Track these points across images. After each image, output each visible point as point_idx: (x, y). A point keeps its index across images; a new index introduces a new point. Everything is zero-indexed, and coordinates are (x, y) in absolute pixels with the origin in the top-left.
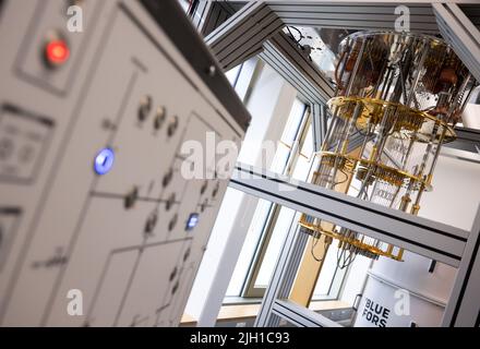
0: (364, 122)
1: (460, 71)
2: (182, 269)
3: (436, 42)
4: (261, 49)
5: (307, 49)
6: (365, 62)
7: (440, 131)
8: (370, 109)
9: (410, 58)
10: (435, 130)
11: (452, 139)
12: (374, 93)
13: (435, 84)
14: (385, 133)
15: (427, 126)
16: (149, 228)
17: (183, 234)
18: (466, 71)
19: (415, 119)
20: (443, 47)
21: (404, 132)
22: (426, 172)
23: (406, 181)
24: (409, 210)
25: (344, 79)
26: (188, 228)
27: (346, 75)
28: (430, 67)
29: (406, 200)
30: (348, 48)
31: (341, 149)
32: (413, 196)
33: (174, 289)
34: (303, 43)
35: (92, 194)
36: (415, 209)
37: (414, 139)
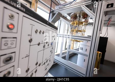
0: (75, 25)
1: (87, 15)
2: (52, 50)
3: (83, 12)
4: (60, 18)
5: (66, 17)
6: (74, 17)
7: (86, 24)
8: (76, 23)
9: (80, 15)
10: (85, 24)
11: (87, 25)
12: (76, 21)
13: (84, 18)
14: (78, 26)
15: (84, 24)
16: (44, 47)
17: (51, 46)
18: (88, 15)
19: (82, 23)
20: (84, 12)
21: (81, 25)
22: (85, 30)
23: (82, 31)
24: (83, 35)
25: (72, 20)
26: (51, 45)
27: (72, 19)
28: (83, 15)
29: (83, 34)
30: (71, 16)
31: (73, 29)
32: (83, 33)
33: (52, 53)
34: (65, 16)
35: (30, 46)
36: (84, 35)
37: (82, 26)
